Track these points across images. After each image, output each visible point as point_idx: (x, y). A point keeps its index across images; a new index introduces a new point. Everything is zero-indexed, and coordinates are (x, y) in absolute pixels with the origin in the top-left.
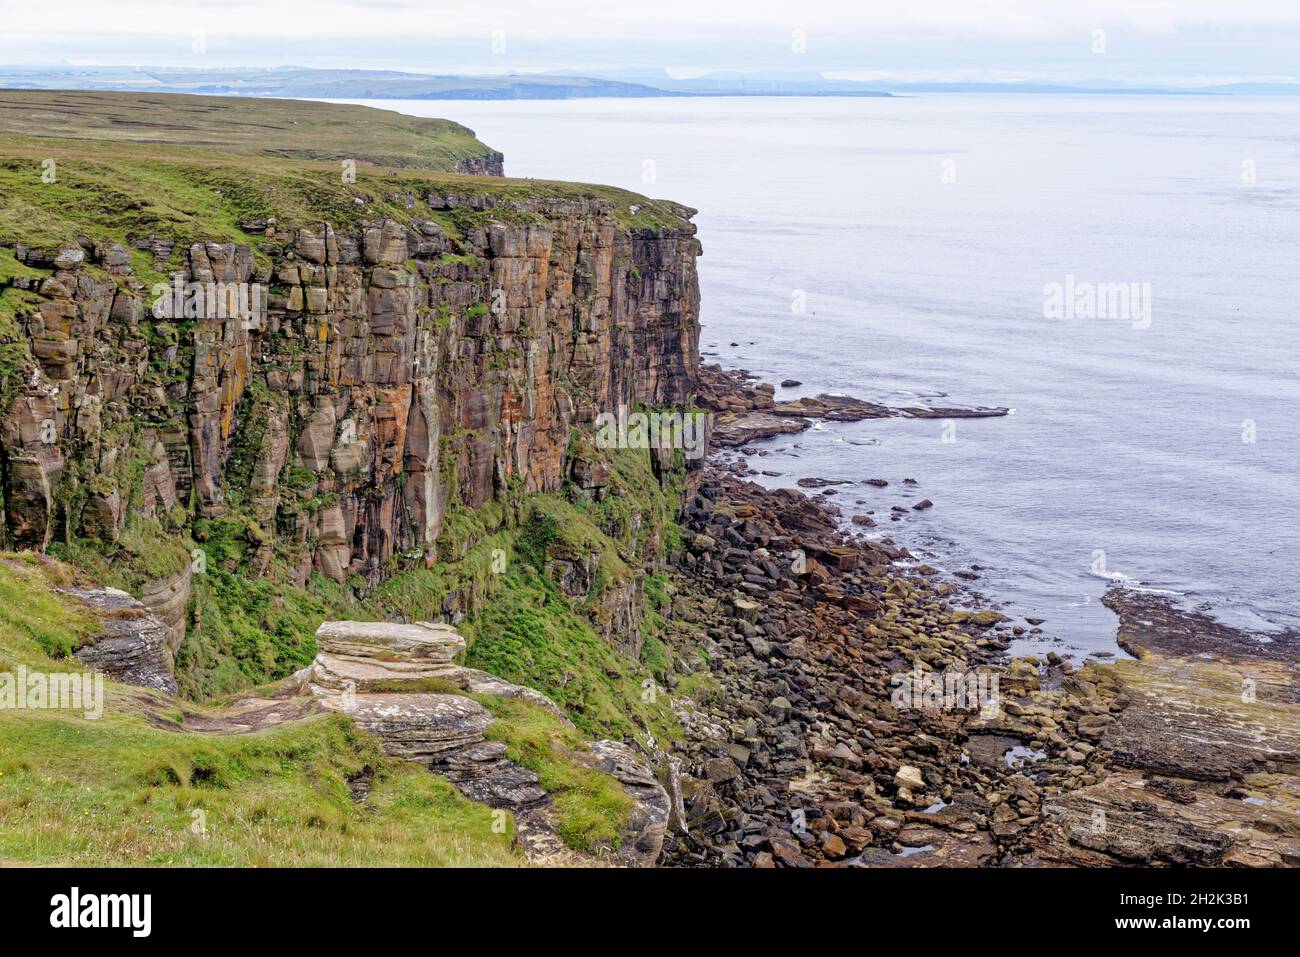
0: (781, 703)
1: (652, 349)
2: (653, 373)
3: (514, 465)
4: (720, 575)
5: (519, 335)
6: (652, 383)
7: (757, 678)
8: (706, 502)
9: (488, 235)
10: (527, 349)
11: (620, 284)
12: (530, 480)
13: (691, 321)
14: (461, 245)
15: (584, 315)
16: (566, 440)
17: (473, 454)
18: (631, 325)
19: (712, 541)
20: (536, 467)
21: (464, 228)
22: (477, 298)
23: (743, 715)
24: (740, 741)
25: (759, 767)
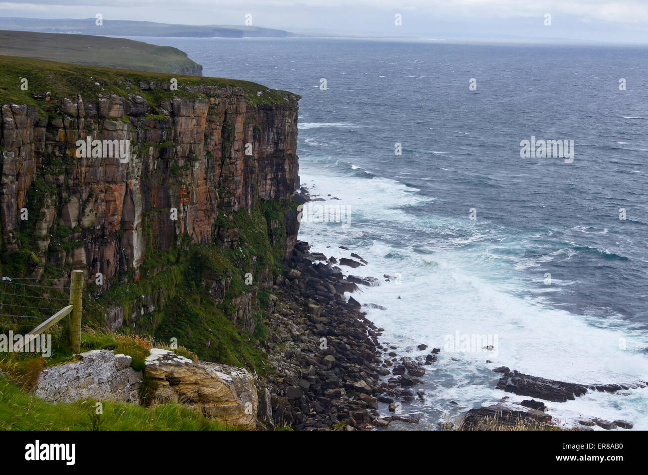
0: (329, 358)
1: (268, 169)
2: (269, 182)
3: (185, 228)
4: (303, 291)
5: (190, 158)
6: (268, 187)
8: (299, 253)
9: (172, 104)
10: (193, 166)
11: (250, 132)
12: (194, 236)
13: (290, 155)
14: (157, 110)
15: (228, 149)
16: (215, 216)
18: (256, 156)
19: (300, 273)
20: (197, 230)
21: (158, 100)
22: (164, 138)
23: (308, 364)
24: (305, 377)
25: (315, 392)
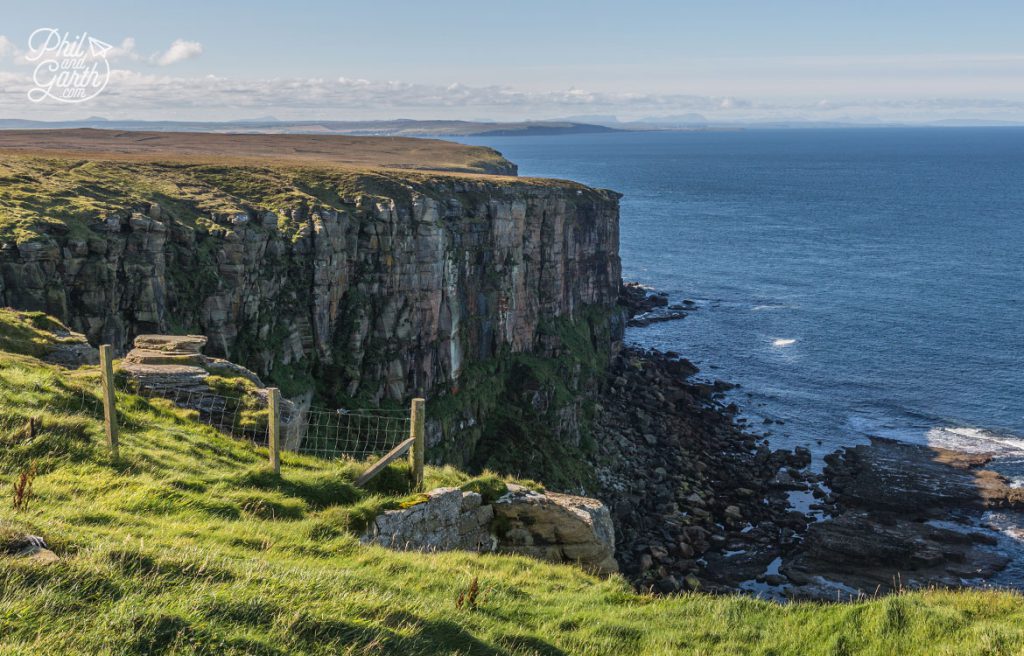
0: (660, 471)
1: (590, 272)
2: (591, 285)
3: (505, 336)
4: (630, 399)
5: (509, 262)
6: (590, 291)
7: (648, 457)
9: (488, 207)
10: (511, 271)
11: (570, 233)
12: (514, 344)
13: (613, 256)
14: (473, 212)
15: (548, 250)
16: (535, 322)
17: (480, 329)
18: (577, 258)
19: (626, 381)
20: (517, 337)
22: (481, 242)
23: (637, 477)
24: (636, 493)
25: (646, 507)
